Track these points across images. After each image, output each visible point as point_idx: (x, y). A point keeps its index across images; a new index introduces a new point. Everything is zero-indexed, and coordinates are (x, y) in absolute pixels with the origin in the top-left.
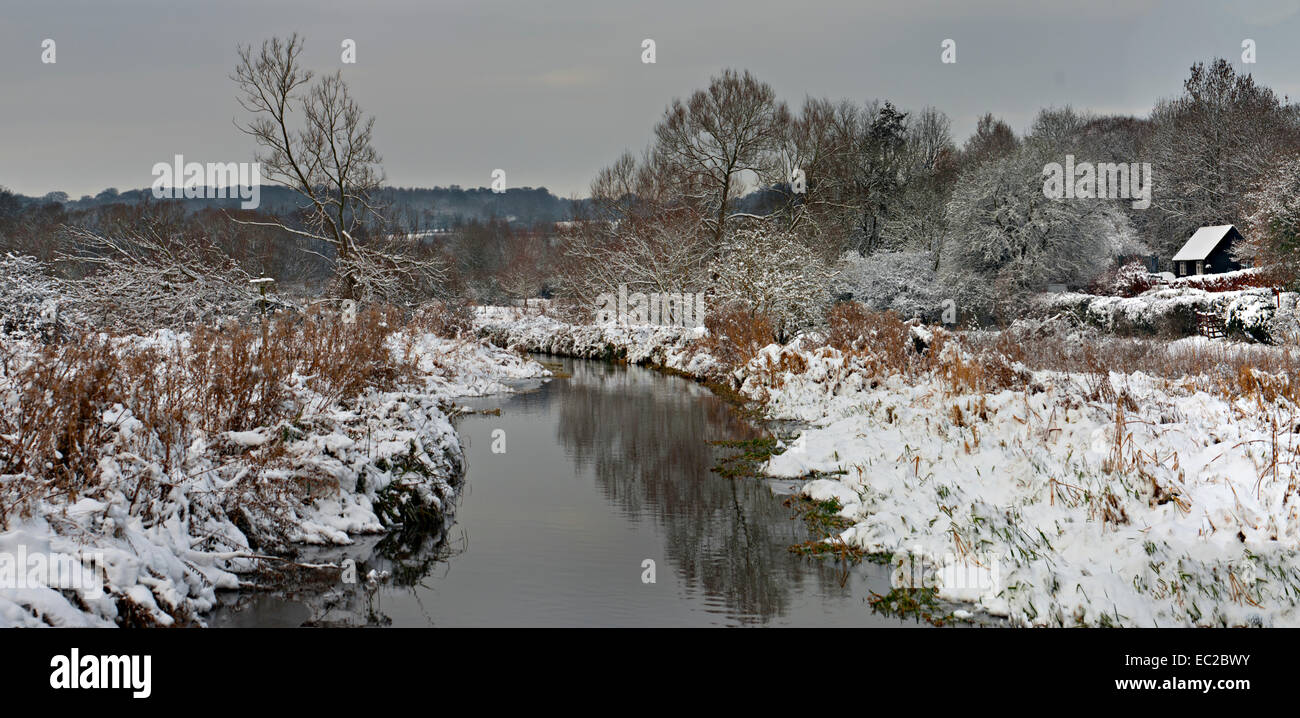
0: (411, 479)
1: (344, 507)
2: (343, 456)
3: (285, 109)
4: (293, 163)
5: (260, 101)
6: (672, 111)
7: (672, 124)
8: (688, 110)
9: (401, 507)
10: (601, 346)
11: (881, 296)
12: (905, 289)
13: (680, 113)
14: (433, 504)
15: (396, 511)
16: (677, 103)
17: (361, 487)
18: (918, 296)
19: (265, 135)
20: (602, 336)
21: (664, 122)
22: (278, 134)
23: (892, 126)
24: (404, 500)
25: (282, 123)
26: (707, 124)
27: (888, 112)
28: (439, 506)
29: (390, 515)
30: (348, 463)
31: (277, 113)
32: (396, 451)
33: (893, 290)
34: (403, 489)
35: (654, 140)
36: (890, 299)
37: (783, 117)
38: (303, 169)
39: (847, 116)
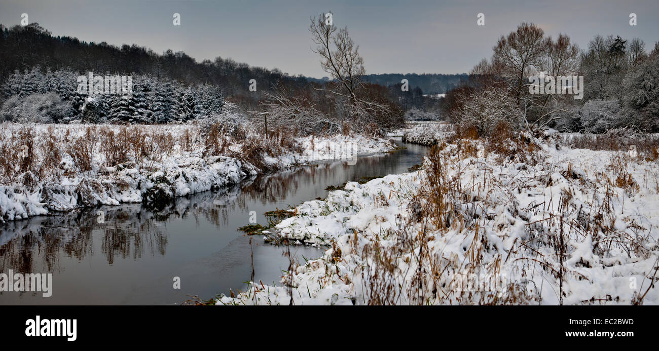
0: (162, 185)
1: (130, 194)
2: (133, 177)
3: (328, 42)
4: (333, 65)
5: (320, 39)
6: (500, 40)
7: (500, 46)
8: (507, 40)
9: (155, 195)
10: (432, 140)
11: (592, 119)
12: (603, 116)
13: (504, 42)
14: (168, 194)
15: (152, 196)
16: (503, 38)
17: (139, 187)
18: (608, 119)
19: (323, 54)
20: (433, 136)
21: (497, 45)
22: (328, 54)
23: (620, 46)
24: (155, 192)
25: (328, 48)
26: (514, 47)
27: (618, 40)
28: (171, 195)
29: (150, 197)
30: (135, 179)
31: (326, 44)
32: (158, 175)
33: (597, 117)
34: (156, 188)
35: (493, 53)
36: (596, 120)
37: (549, 43)
38: (336, 66)
39: (599, 42)
